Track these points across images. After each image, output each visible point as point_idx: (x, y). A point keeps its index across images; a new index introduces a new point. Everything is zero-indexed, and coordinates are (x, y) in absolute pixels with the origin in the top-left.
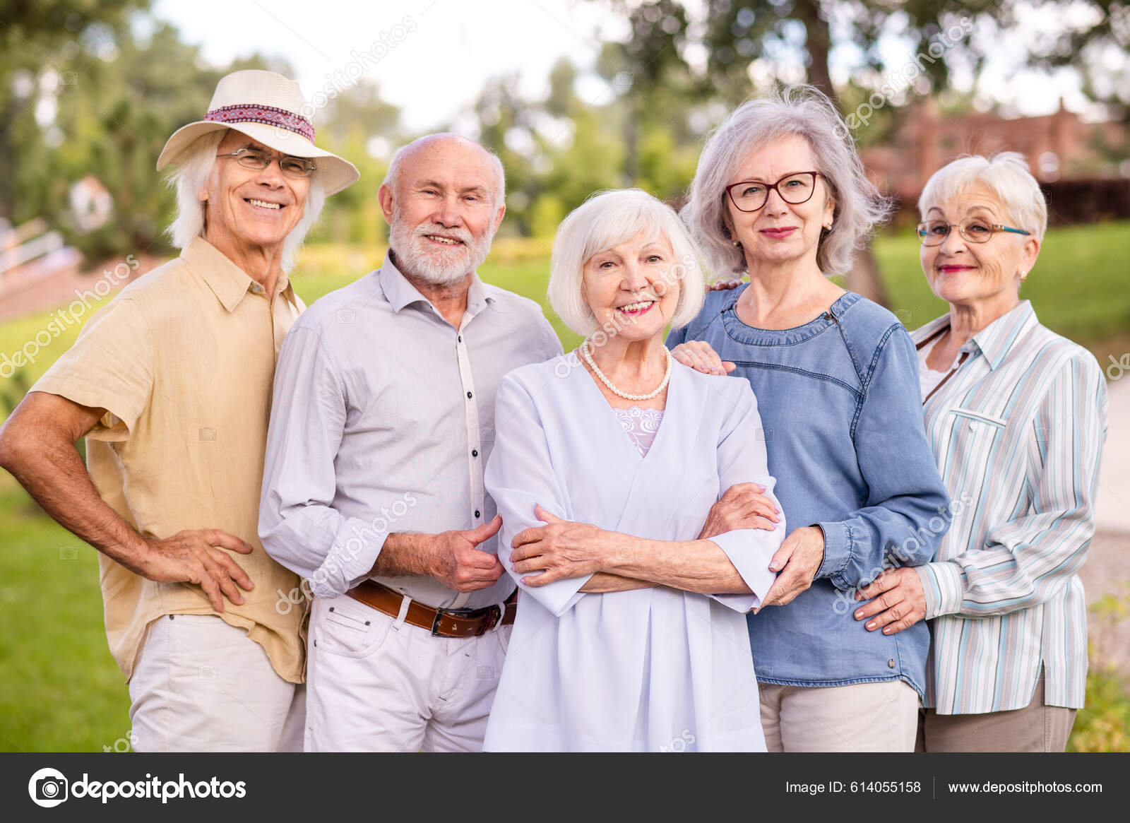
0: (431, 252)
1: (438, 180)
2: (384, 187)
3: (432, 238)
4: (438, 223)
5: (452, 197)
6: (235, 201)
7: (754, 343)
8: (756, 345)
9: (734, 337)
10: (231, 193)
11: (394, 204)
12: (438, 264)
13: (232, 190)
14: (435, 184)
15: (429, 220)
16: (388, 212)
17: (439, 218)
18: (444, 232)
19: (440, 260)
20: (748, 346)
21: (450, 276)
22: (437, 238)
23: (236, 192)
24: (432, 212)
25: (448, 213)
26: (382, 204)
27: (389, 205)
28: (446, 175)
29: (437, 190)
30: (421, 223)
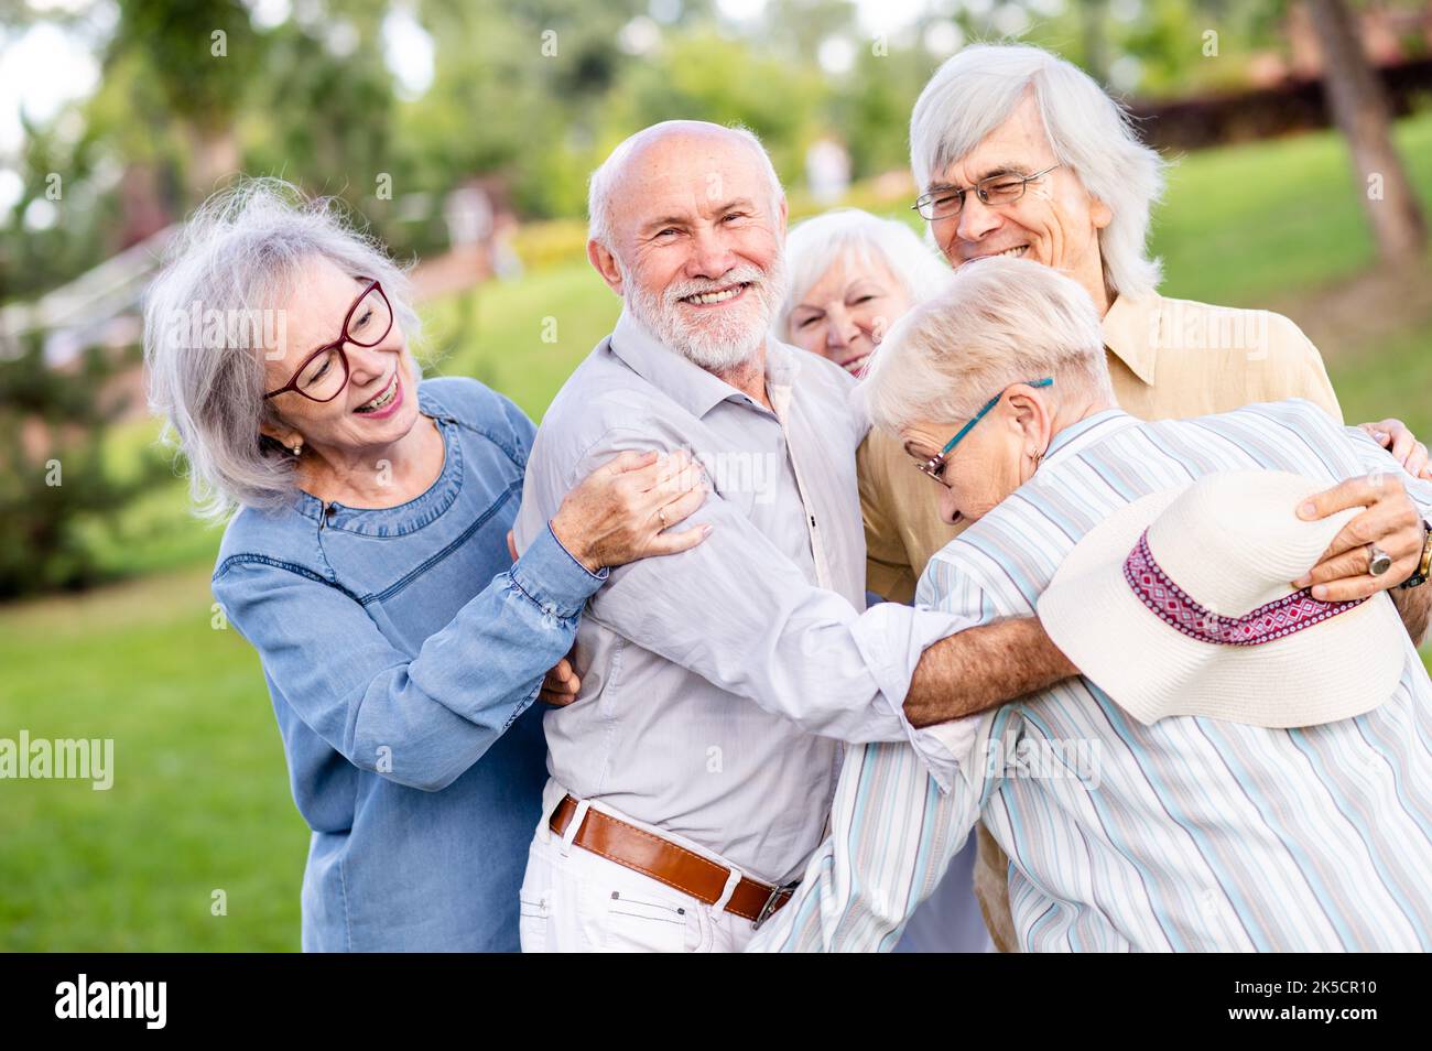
0: (704, 323)
1: (674, 213)
2: (593, 244)
3: (698, 300)
4: (697, 276)
5: (706, 229)
7: (430, 519)
8: (434, 519)
9: (396, 533)
11: (619, 265)
12: (721, 340)
14: (671, 220)
15: (681, 275)
16: (612, 279)
17: (697, 269)
18: (711, 286)
19: (722, 332)
20: (426, 529)
21: (749, 347)
22: (705, 298)
24: (683, 261)
25: (709, 258)
26: (601, 271)
27: (612, 267)
28: (682, 201)
29: (678, 227)
30: (669, 283)
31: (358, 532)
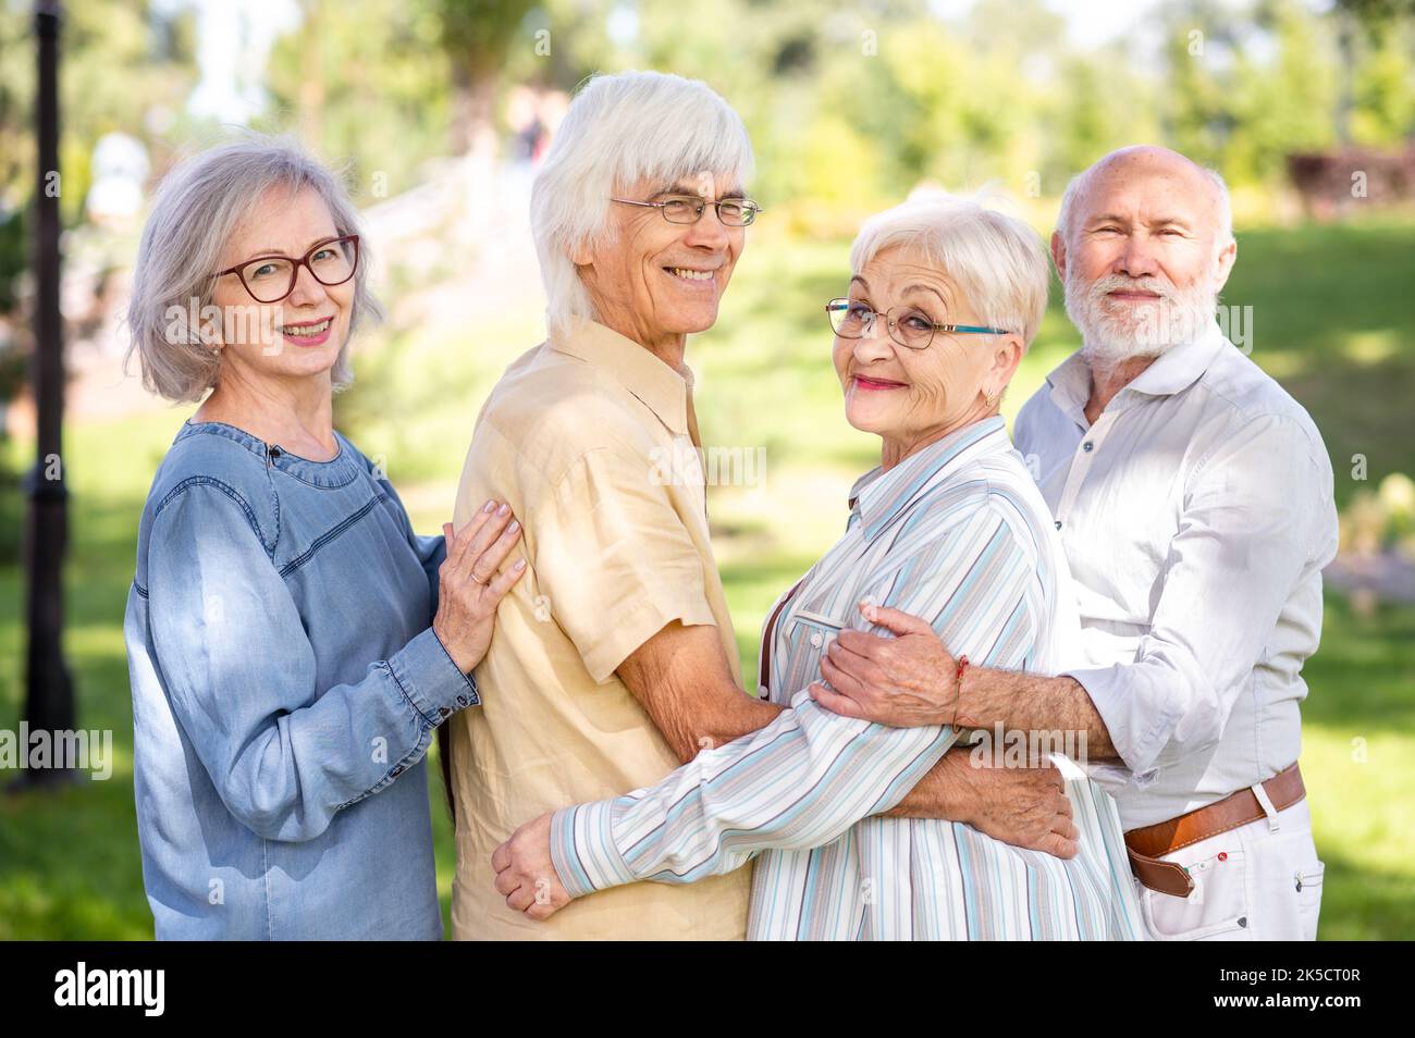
0: (1116, 312)
1: (1119, 212)
2: (1054, 237)
4: (1122, 272)
6: (653, 273)
10: (646, 261)
12: (1126, 328)
13: (648, 256)
14: (1115, 218)
15: (1110, 269)
17: (1121, 266)
18: (1131, 285)
23: (655, 259)
24: (1114, 257)
25: (1136, 256)
31: (299, 477)
